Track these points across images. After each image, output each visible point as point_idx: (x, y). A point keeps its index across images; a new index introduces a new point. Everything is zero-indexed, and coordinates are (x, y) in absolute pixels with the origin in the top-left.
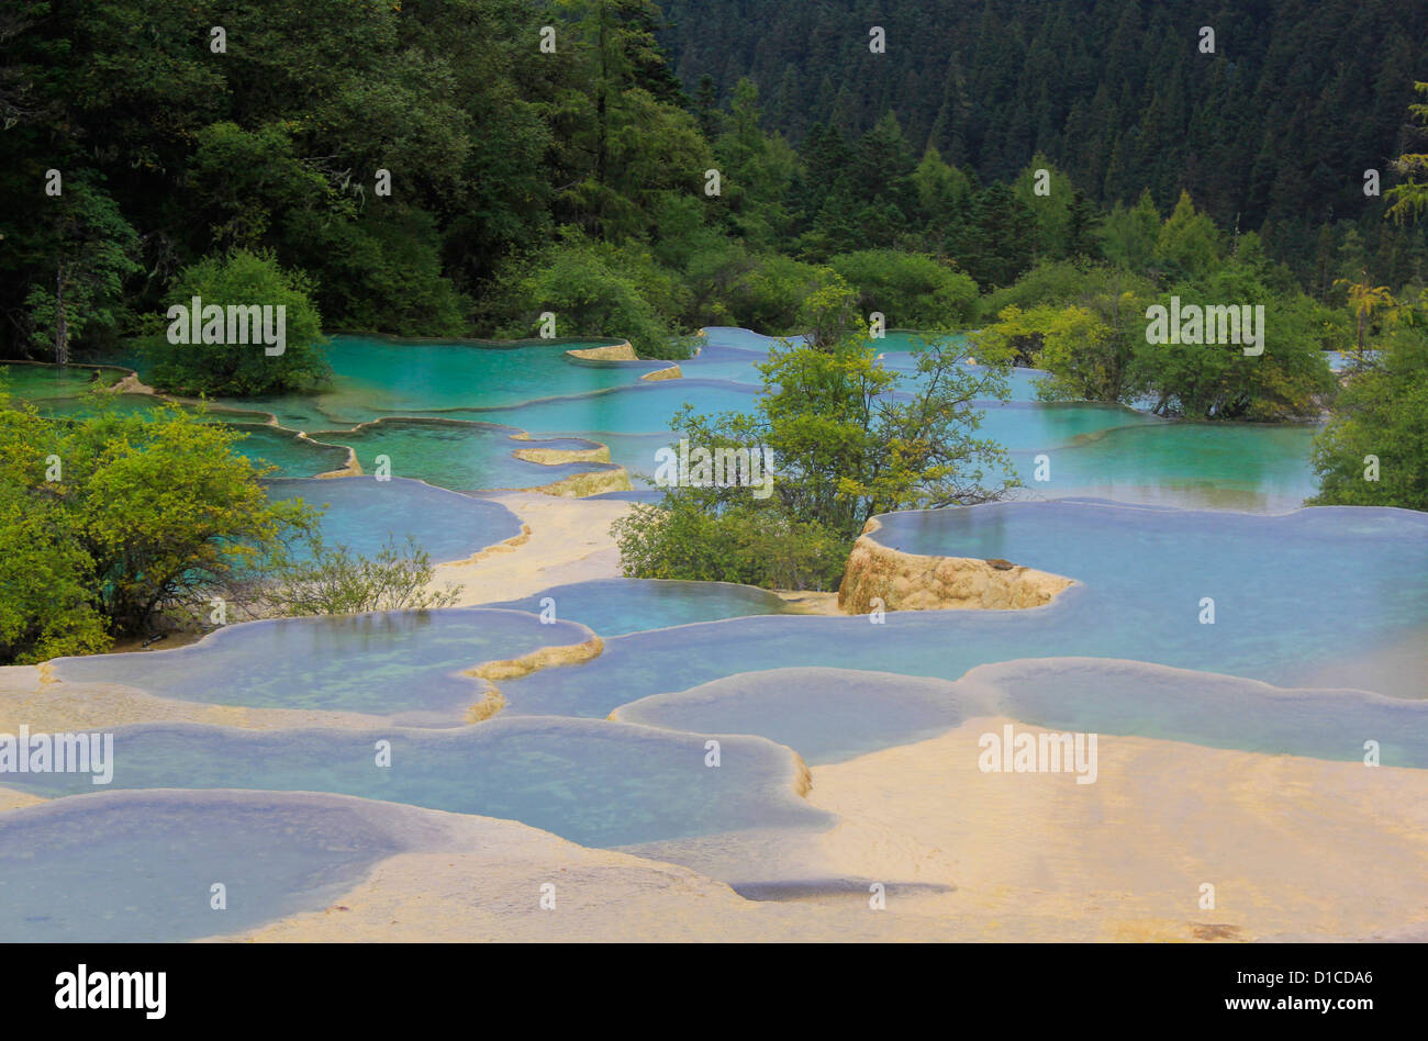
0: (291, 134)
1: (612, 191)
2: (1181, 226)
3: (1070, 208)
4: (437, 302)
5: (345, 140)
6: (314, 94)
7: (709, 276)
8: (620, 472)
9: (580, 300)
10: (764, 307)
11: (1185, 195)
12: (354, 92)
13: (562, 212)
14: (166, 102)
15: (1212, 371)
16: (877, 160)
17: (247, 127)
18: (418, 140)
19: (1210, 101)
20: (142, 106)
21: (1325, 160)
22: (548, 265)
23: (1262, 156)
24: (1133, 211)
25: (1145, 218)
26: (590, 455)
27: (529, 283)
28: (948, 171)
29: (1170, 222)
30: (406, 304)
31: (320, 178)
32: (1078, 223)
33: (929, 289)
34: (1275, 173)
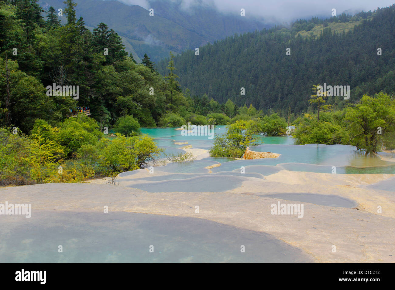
0: (131, 98)
1: (174, 105)
2: (251, 109)
3: (234, 107)
4: (152, 122)
5: (139, 98)
6: (134, 92)
7: (188, 118)
8: (191, 145)
9: (174, 121)
10: (197, 122)
11: (251, 105)
12: (140, 91)
13: (167, 109)
14: (114, 93)
15: (272, 129)
16: (204, 101)
17: (124, 97)
18: (149, 98)
19: (250, 91)
20: (110, 94)
21: (268, 99)
22: (168, 116)
23: (258, 99)
24: (243, 107)
25: (245, 108)
26: (185, 143)
27: (166, 119)
28: (215, 102)
29: (249, 109)
30: (148, 123)
31: (136, 104)
32: (235, 109)
33: (223, 119)
34: (260, 101)
